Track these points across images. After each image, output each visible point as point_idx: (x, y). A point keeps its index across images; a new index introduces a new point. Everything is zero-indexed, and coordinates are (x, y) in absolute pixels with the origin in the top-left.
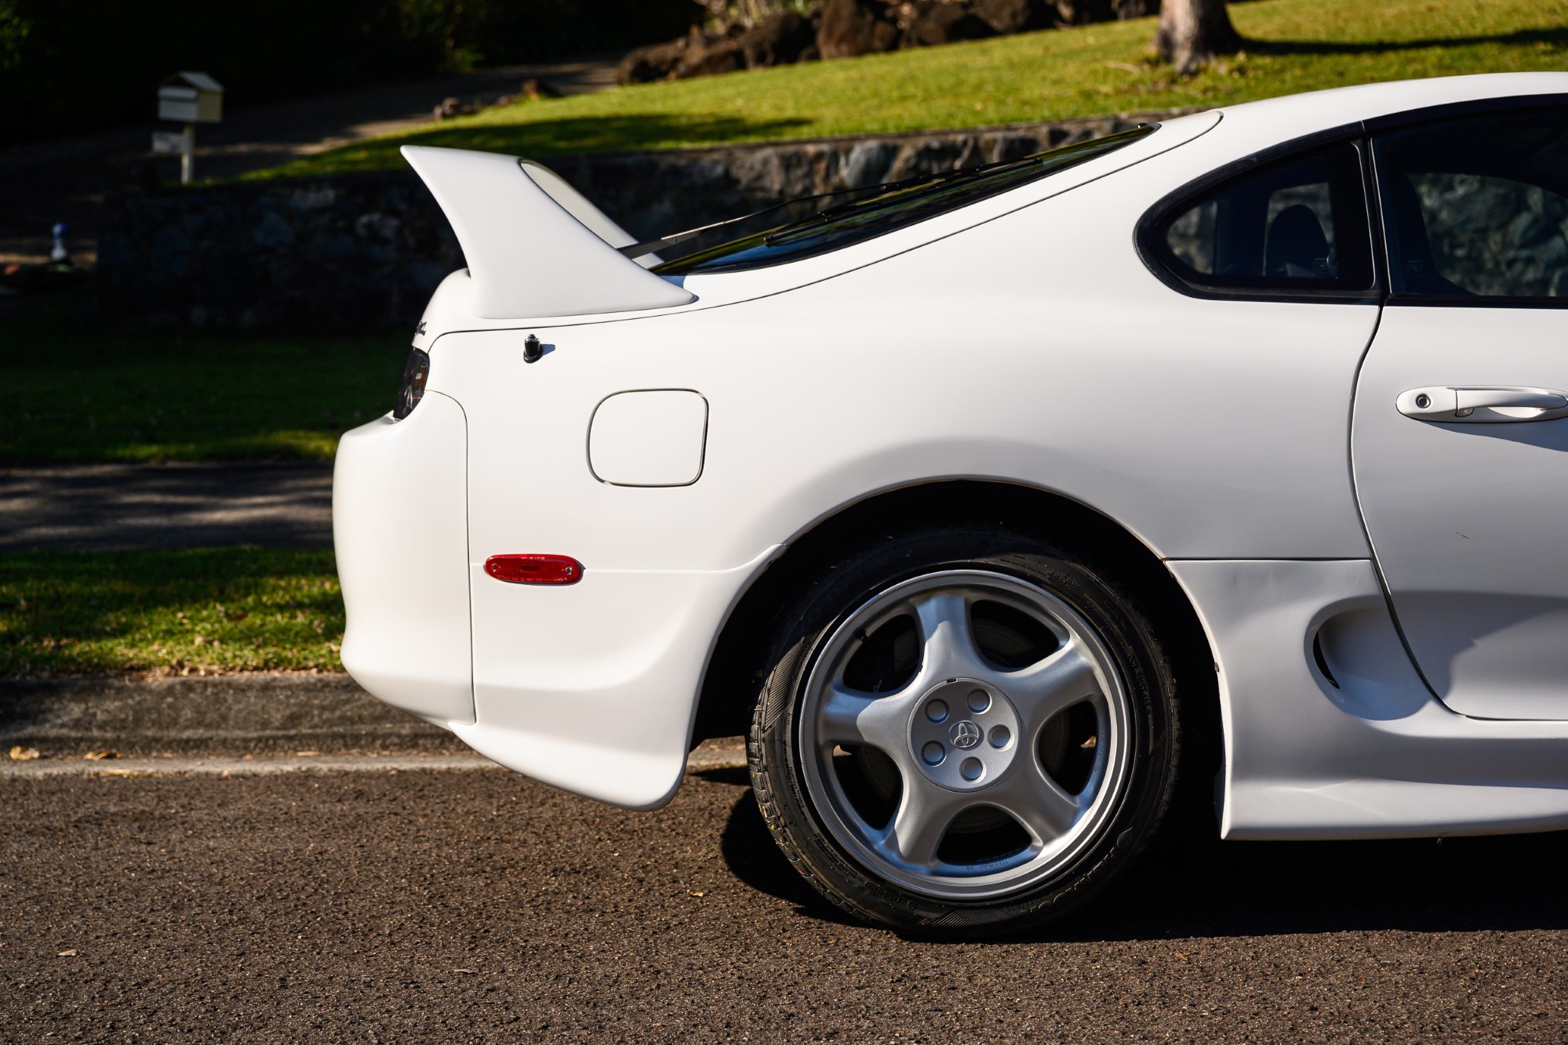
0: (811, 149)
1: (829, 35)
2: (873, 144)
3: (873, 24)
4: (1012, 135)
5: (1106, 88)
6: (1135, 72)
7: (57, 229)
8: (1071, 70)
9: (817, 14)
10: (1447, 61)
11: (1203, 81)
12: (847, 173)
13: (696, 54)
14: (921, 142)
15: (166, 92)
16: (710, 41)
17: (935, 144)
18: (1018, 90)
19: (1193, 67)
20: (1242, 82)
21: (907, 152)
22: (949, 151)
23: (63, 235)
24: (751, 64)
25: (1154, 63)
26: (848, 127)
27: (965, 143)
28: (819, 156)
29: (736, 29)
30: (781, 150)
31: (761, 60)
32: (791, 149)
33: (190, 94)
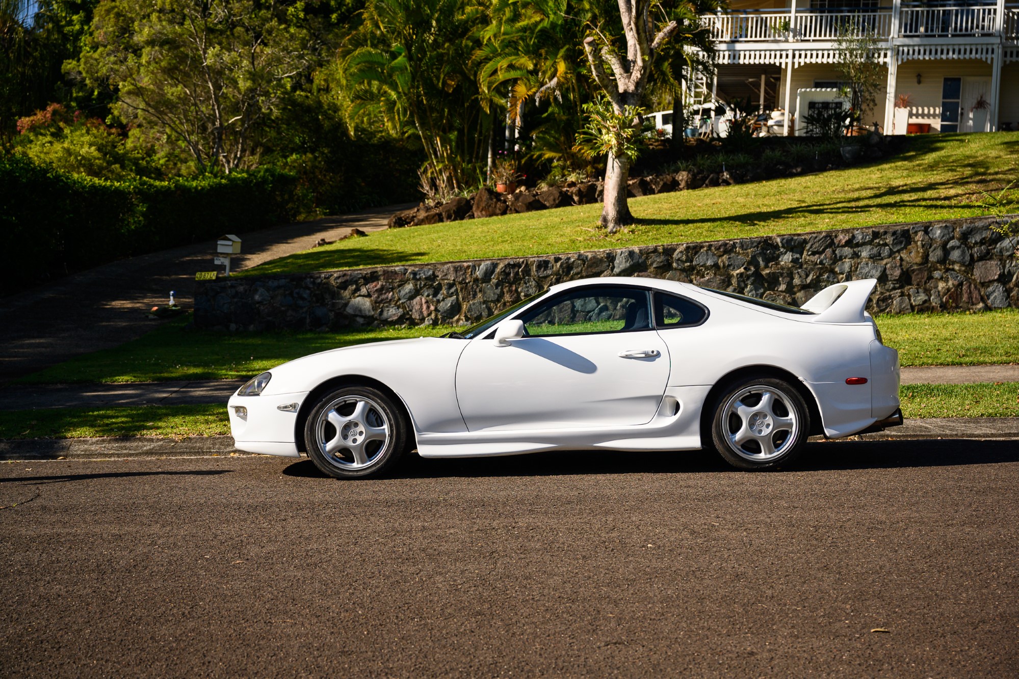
0: (465, 264)
1: (478, 207)
2: (489, 262)
3: (496, 203)
4: (541, 259)
5: (581, 239)
6: (593, 232)
7: (172, 292)
8: (568, 230)
9: (473, 198)
10: (711, 229)
11: (618, 236)
12: (479, 273)
13: (422, 215)
14: (506, 262)
15: (219, 242)
16: (428, 209)
17: (512, 263)
18: (547, 239)
19: (614, 230)
20: (632, 236)
21: (501, 266)
22: (518, 265)
23: (173, 295)
24: (445, 220)
25: (599, 228)
26: (480, 255)
27: (523, 262)
28: (468, 267)
29: (439, 204)
30: (454, 264)
31: (449, 218)
32: (458, 264)
33: (230, 243)
